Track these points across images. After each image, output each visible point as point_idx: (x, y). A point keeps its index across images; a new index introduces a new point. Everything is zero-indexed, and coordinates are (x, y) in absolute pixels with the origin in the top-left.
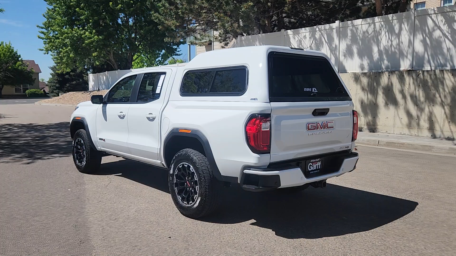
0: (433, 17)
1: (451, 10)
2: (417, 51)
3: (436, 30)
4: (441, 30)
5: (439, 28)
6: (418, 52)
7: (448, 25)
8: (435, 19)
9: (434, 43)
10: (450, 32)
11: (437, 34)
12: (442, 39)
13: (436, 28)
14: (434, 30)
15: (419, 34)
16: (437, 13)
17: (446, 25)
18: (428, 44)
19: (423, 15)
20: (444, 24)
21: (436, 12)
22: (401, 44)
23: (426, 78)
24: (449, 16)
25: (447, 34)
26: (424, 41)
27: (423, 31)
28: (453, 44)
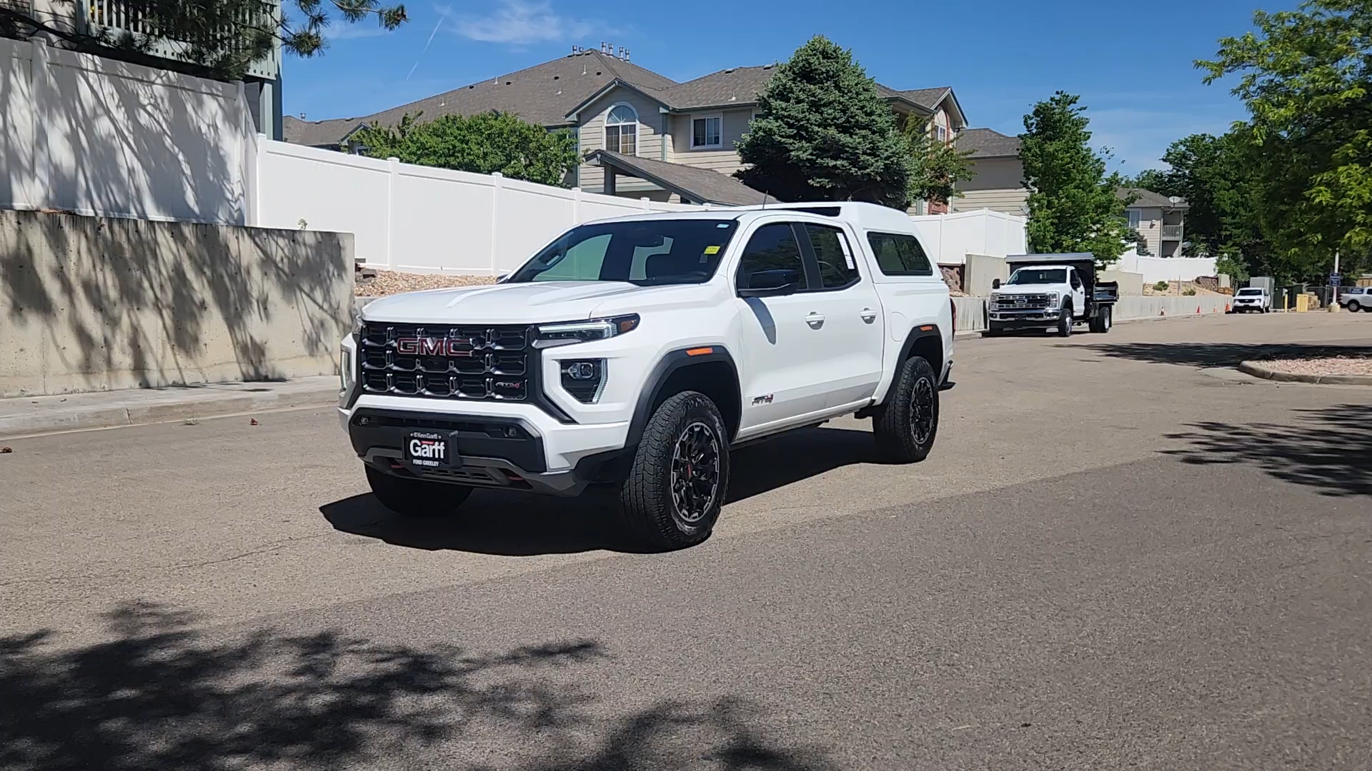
0: (91, 80)
1: (131, 76)
2: (58, 162)
3: (101, 115)
4: (113, 120)
5: (108, 112)
6: (61, 164)
7: (126, 110)
8: (96, 87)
9: (98, 149)
10: (131, 129)
11: (103, 126)
12: (117, 142)
13: (100, 111)
14: (96, 116)
15: (61, 116)
16: (100, 73)
17: (123, 109)
18: (83, 149)
19: (68, 66)
20: (118, 107)
21: (100, 70)
22: (11, 132)
23: (117, 238)
24: (126, 88)
25: (126, 133)
26: (73, 138)
27: (70, 113)
28: (139, 160)
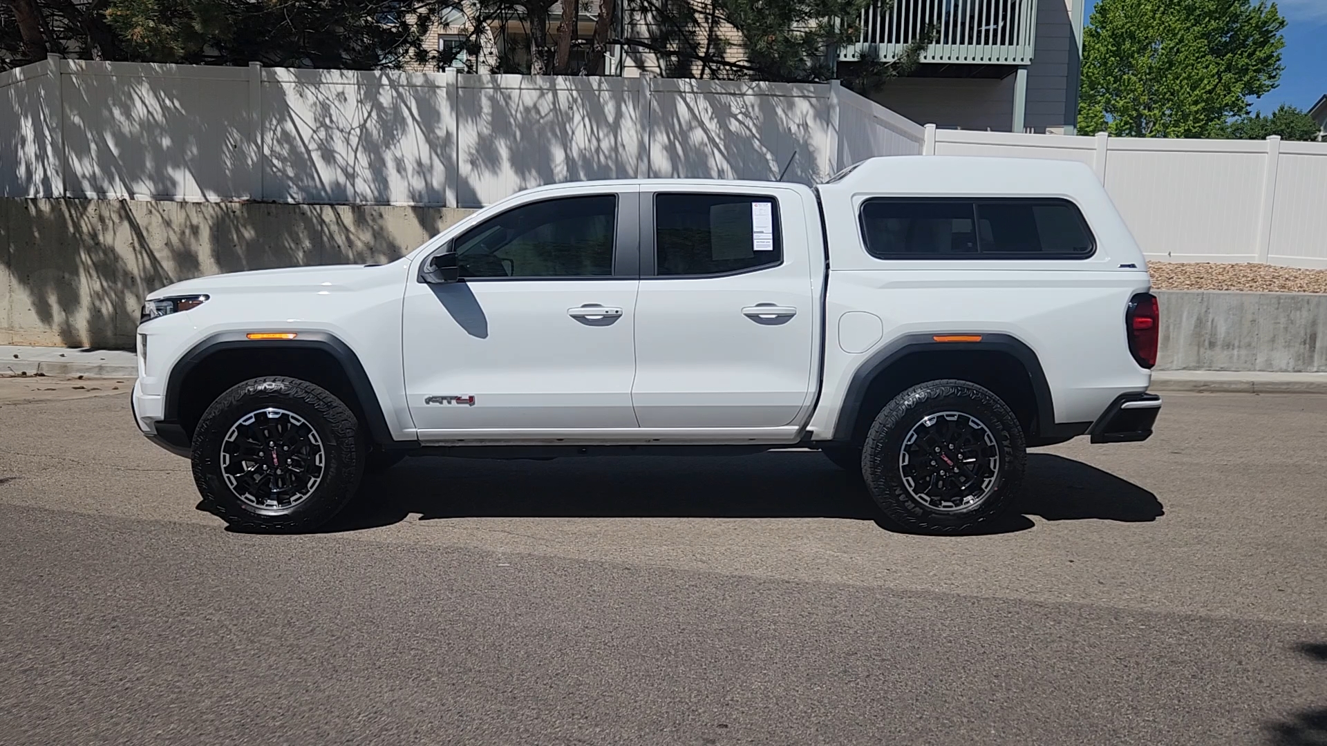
0: (688, 100)
1: (723, 91)
2: (657, 170)
3: (696, 127)
4: (706, 131)
5: (702, 124)
6: (660, 171)
7: (718, 122)
8: (692, 104)
9: (692, 155)
10: (722, 136)
11: (698, 136)
12: (708, 149)
13: (694, 123)
14: (691, 128)
15: (661, 132)
16: (697, 93)
17: (716, 120)
18: (679, 157)
19: (668, 91)
20: (711, 119)
21: (695, 90)
22: (620, 149)
24: (720, 102)
25: (717, 140)
26: (670, 149)
27: (669, 128)
28: (728, 162)
